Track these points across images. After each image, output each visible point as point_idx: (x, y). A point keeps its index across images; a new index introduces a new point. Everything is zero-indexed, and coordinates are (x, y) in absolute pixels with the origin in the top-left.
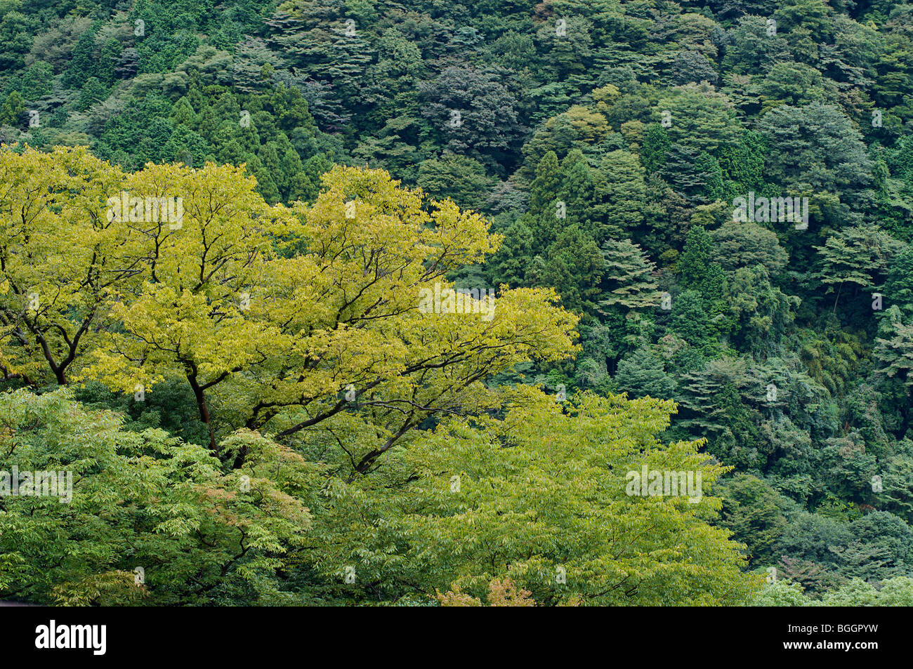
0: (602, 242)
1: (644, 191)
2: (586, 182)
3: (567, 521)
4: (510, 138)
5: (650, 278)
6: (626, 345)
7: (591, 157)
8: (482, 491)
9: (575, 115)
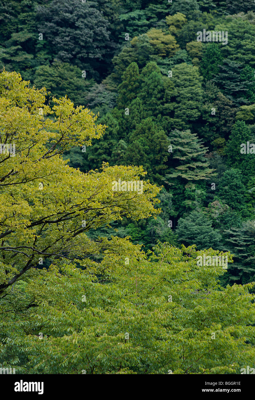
0: (169, 132)
1: (201, 94)
2: (159, 87)
3: (149, 343)
4: (104, 51)
5: (203, 159)
6: (185, 207)
7: (164, 68)
8: (85, 318)
9: (153, 36)
